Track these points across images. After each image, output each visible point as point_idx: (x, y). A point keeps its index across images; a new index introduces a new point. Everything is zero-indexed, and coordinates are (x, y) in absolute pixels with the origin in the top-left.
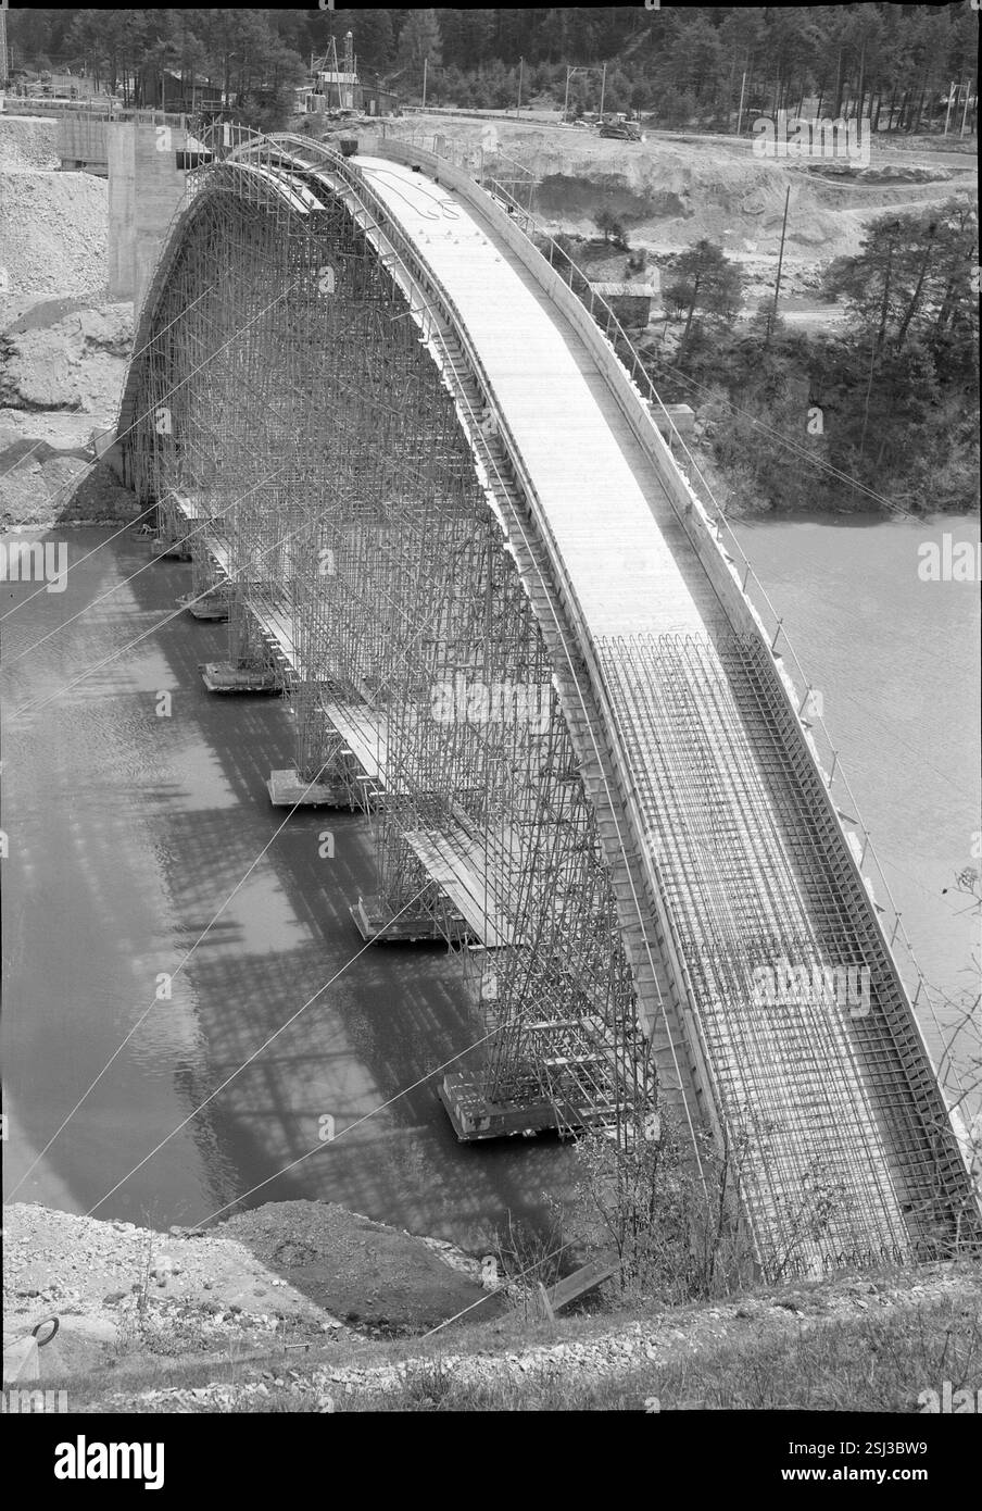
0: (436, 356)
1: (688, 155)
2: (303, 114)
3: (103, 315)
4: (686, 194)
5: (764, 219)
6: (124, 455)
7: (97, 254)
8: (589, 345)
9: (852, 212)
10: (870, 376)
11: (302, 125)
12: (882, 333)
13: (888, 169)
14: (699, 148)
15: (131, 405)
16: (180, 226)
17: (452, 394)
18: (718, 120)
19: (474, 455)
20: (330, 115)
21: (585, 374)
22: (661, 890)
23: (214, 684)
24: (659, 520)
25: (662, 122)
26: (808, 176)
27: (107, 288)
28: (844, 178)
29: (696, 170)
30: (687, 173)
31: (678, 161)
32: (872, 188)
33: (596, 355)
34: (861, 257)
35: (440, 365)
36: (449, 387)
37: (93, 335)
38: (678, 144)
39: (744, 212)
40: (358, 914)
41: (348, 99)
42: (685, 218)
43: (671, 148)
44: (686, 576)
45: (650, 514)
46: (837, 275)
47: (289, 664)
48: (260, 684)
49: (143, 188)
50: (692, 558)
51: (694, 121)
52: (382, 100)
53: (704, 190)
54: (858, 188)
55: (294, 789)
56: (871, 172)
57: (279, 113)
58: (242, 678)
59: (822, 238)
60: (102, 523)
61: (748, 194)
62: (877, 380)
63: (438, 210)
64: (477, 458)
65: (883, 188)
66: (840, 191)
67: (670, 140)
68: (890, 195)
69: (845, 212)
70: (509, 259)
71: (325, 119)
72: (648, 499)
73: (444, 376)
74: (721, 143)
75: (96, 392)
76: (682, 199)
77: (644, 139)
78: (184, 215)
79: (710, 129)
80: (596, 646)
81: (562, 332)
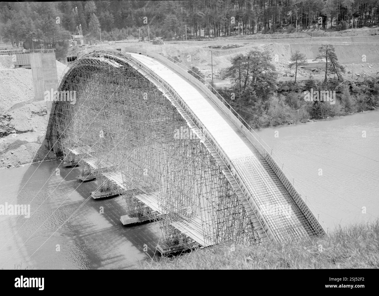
0: (168, 98)
1: (177, 46)
2: (72, 47)
3: (35, 105)
4: (179, 56)
5: (200, 61)
6: (48, 142)
7: (30, 89)
8: (204, 91)
9: (222, 57)
10: (240, 96)
11: (72, 49)
12: (240, 86)
13: (228, 45)
14: (179, 45)
15: (50, 128)
16: (64, 77)
17: (175, 107)
18: (180, 37)
19: (186, 121)
20: (79, 46)
21: (205, 98)
22: (265, 218)
23: (95, 197)
24: (235, 130)
25: (165, 39)
26: (209, 49)
27: (35, 98)
28: (218, 48)
29: (180, 50)
30: (178, 51)
31: (175, 48)
32: (226, 50)
33: (206, 94)
34: (232, 67)
35: (170, 100)
36: (174, 105)
37: (34, 111)
38: (173, 44)
39: (195, 60)
40: (158, 248)
41: (82, 42)
42: (180, 62)
43: (172, 45)
44: (245, 143)
45: (232, 129)
46: (227, 72)
47: (120, 187)
48: (108, 195)
49: (45, 70)
50: (245, 138)
51: (173, 38)
52: (92, 41)
53: (183, 55)
54: (222, 50)
55: (128, 220)
56: (224, 46)
57: (65, 47)
58: (103, 194)
59: (216, 64)
60: (46, 161)
61: (195, 55)
62: (242, 97)
63: (152, 63)
64: (187, 121)
65: (228, 50)
66: (218, 52)
67: (171, 43)
68: (230, 51)
69: (220, 57)
70: (175, 73)
71: (78, 47)
72: (230, 126)
73: (172, 103)
74: (184, 43)
75: (37, 126)
76: (178, 58)
77: (164, 44)
78: (66, 74)
79: (178, 40)
80: (232, 162)
81: (196, 88)
